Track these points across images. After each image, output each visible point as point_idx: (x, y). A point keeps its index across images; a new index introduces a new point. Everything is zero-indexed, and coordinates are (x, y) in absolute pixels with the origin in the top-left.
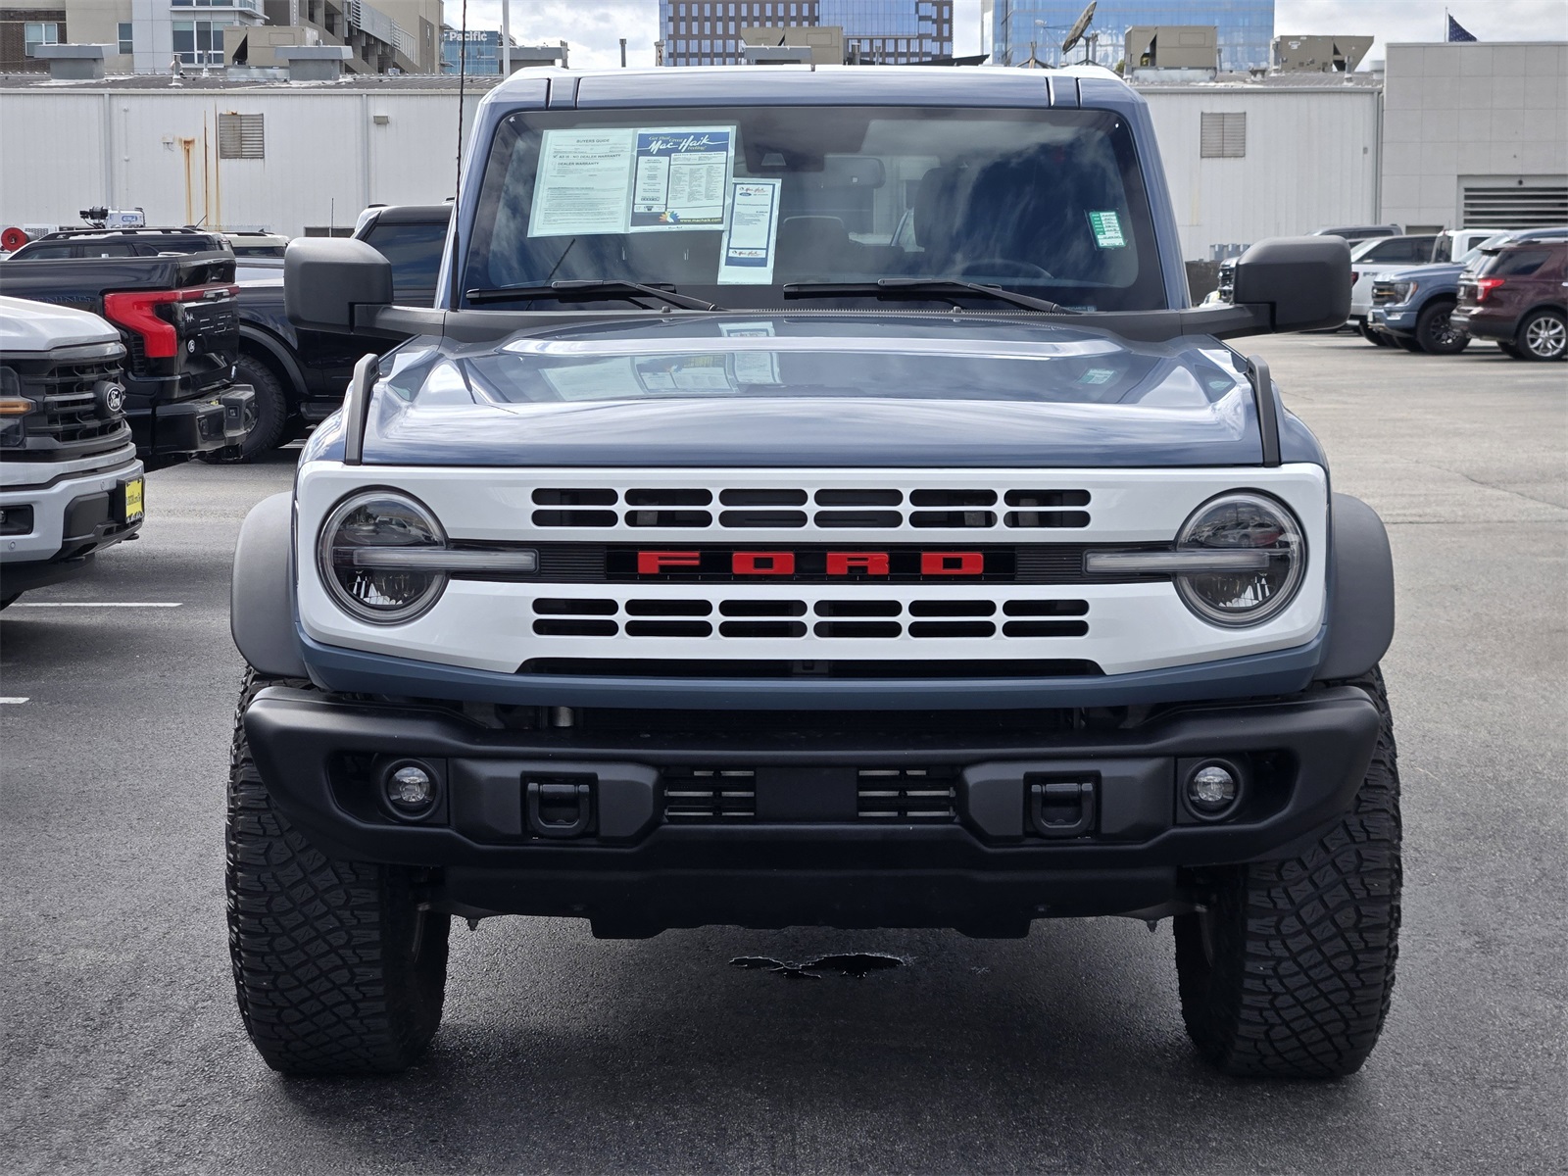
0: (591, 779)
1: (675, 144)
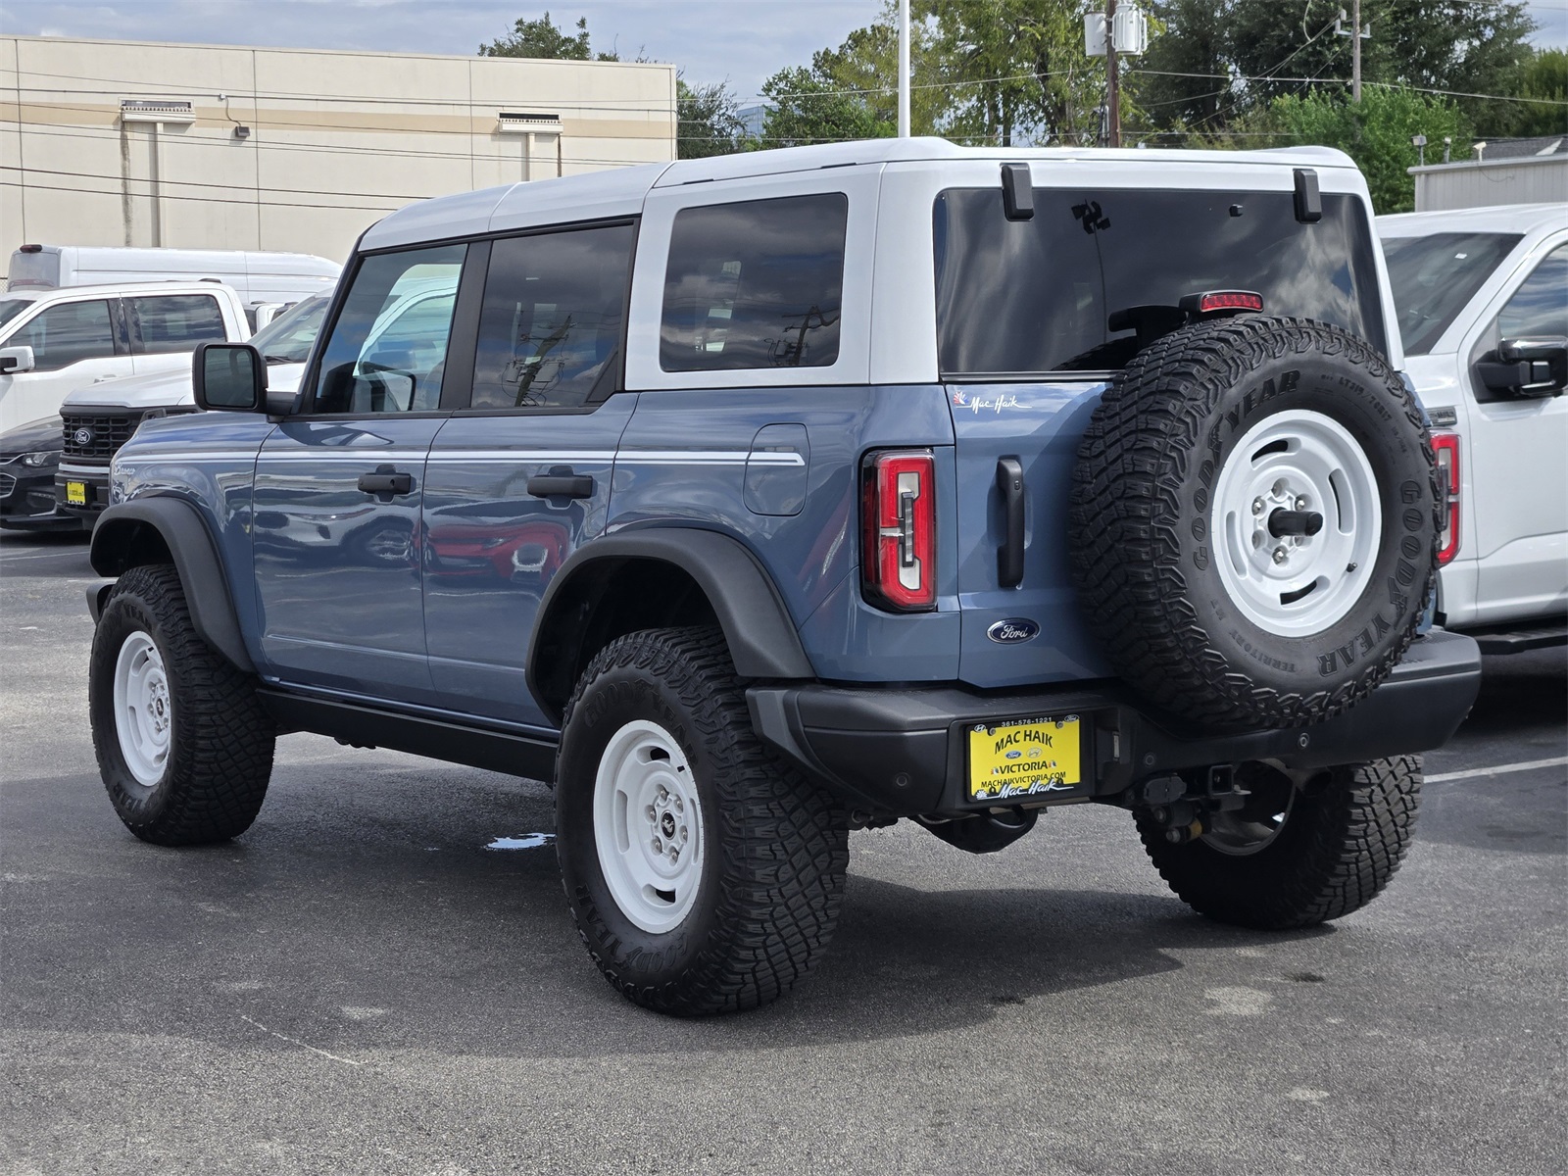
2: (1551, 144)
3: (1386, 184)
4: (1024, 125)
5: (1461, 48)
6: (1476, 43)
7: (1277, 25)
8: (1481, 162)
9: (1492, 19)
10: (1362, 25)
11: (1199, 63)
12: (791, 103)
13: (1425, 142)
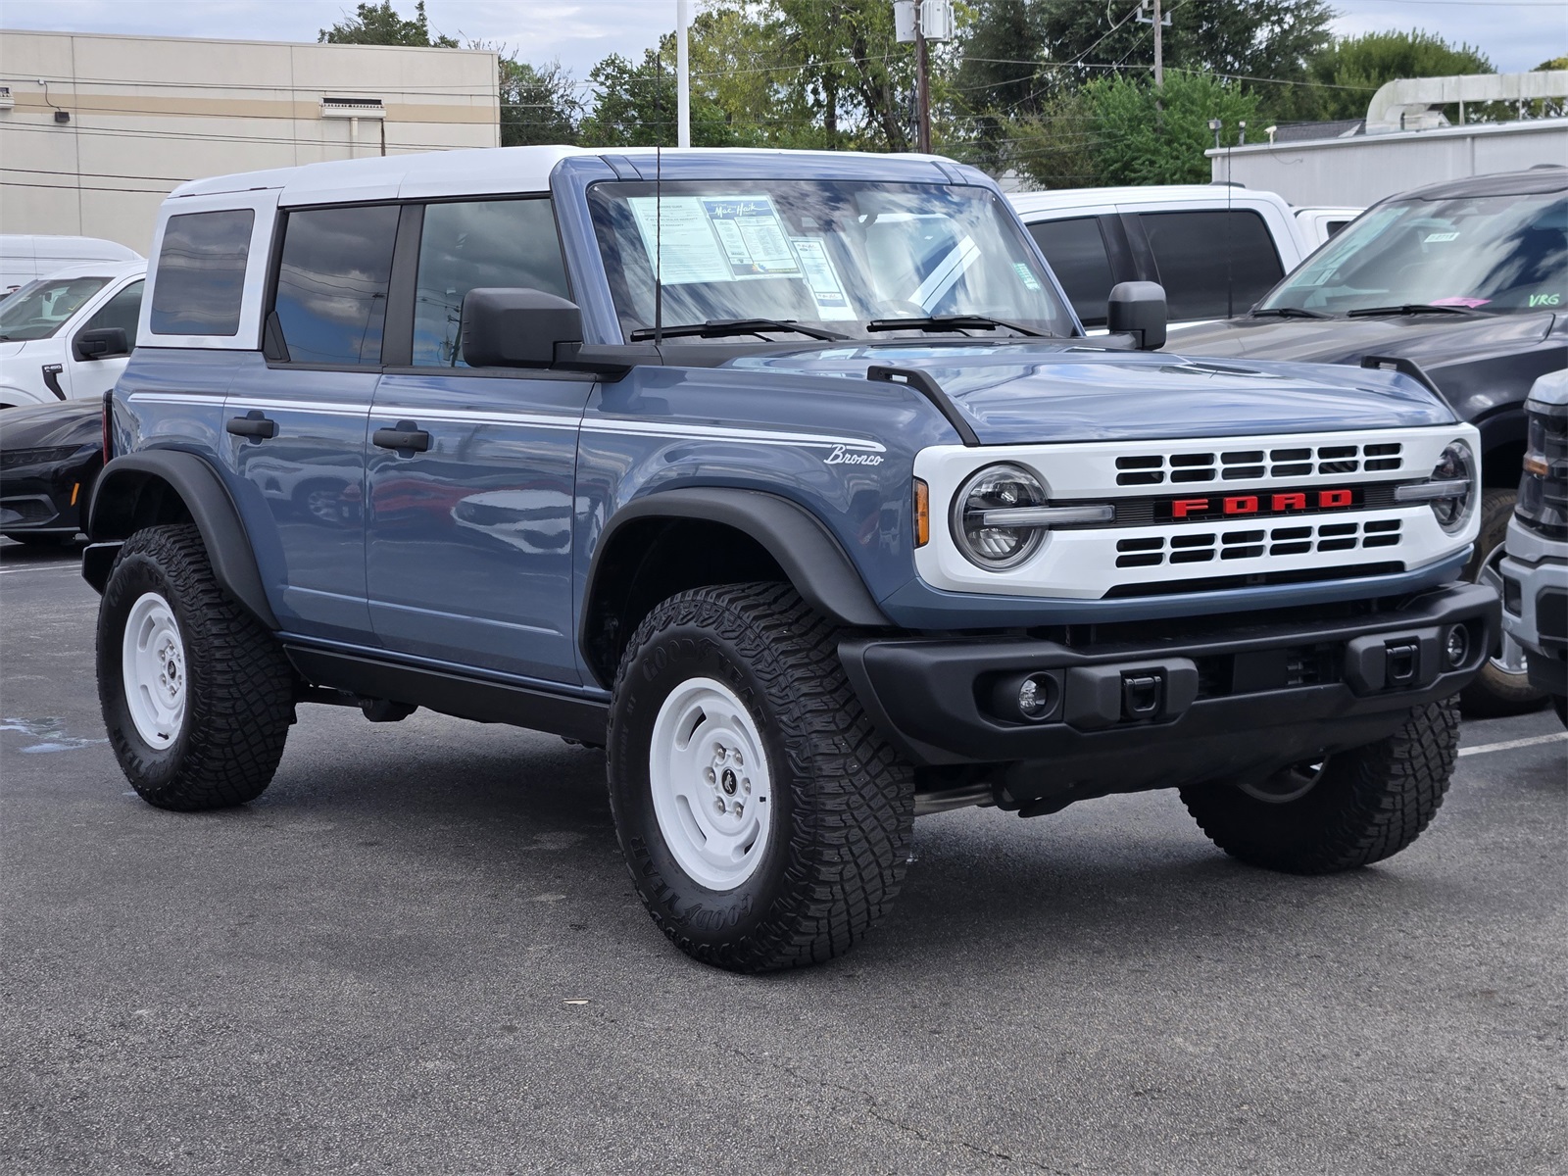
0: (1161, 671)
1: (732, 209)
2: (1351, 127)
3: (1187, 166)
4: (844, 109)
5: (1262, 35)
6: (1277, 29)
7: (1084, 13)
8: (1272, 145)
9: (1292, 7)
10: (1163, 12)
11: (1013, 49)
12: (618, 88)
13: (1220, 126)
